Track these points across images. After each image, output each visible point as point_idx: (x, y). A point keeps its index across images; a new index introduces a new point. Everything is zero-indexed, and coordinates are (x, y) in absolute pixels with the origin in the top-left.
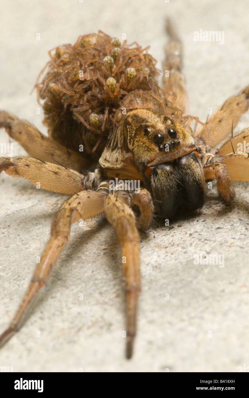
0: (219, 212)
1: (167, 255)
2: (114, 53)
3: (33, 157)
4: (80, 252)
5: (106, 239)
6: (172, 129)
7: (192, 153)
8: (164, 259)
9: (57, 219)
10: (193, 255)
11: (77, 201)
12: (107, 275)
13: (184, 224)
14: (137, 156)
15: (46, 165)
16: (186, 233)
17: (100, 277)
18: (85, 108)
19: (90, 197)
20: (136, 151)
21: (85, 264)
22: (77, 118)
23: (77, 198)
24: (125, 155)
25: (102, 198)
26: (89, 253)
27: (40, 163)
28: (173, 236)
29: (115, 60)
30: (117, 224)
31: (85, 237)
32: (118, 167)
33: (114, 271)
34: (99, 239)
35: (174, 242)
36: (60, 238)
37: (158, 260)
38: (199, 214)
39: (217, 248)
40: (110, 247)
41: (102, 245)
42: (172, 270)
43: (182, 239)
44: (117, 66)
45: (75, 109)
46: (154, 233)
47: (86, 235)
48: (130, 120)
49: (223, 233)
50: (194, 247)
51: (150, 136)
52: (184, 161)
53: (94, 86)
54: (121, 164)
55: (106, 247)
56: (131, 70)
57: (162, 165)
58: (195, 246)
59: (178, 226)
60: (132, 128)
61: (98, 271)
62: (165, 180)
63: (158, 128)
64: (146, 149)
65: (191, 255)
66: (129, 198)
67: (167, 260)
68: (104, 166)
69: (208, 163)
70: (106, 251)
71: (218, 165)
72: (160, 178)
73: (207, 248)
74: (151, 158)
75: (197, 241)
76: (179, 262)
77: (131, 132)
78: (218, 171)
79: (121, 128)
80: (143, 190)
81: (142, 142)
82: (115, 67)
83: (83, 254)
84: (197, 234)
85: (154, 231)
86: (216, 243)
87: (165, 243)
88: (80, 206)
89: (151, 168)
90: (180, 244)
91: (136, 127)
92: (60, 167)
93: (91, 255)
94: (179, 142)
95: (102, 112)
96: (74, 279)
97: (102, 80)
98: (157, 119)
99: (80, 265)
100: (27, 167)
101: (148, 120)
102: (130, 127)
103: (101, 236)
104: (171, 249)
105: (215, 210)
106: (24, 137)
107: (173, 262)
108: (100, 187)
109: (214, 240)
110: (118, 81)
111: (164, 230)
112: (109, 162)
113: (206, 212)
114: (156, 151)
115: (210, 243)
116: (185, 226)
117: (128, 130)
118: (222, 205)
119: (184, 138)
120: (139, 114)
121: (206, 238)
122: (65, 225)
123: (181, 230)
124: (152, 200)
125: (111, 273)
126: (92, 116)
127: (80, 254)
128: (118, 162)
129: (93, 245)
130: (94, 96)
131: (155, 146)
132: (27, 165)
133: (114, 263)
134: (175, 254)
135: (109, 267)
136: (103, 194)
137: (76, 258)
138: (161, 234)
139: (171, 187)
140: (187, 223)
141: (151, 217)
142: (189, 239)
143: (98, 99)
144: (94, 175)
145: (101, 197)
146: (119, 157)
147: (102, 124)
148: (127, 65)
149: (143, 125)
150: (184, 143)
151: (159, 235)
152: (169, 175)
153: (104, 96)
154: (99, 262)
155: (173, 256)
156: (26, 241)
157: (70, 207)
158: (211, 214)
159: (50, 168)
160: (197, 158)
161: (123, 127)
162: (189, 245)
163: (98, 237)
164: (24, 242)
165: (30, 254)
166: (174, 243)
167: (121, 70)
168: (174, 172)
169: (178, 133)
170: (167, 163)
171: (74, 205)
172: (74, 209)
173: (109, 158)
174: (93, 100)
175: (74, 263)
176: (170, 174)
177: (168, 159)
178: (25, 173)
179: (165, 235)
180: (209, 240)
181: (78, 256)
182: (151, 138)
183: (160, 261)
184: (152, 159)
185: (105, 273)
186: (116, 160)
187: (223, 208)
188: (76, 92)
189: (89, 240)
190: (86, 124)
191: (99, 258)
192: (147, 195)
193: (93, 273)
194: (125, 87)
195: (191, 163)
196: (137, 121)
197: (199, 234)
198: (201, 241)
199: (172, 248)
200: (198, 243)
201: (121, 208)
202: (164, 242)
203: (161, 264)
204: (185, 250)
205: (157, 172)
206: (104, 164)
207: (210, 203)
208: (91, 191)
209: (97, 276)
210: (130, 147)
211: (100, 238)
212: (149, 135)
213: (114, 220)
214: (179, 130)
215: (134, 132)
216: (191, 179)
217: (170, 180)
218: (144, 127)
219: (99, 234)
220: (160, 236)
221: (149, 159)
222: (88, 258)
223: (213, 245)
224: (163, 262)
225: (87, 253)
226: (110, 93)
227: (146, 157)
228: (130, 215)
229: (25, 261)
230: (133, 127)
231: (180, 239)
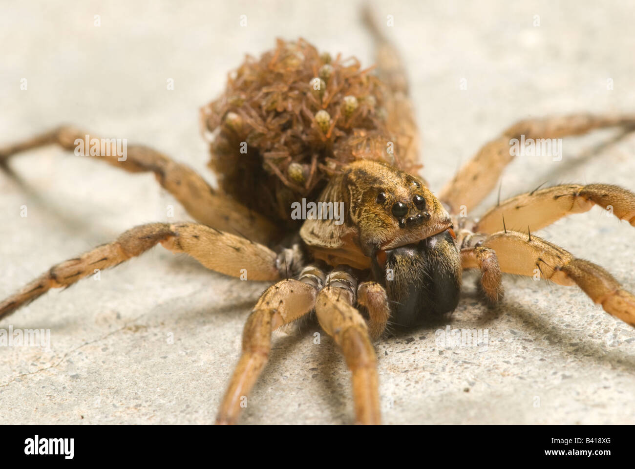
0: (479, 318)
1: (409, 385)
2: (325, 73)
3: (204, 224)
4: (276, 371)
5: (312, 353)
6: (419, 196)
7: (445, 232)
8: (405, 390)
9: (252, 327)
10: (448, 386)
11: (278, 298)
12: (322, 412)
13: (428, 335)
14: (366, 233)
15: (224, 238)
16: (434, 350)
17: (311, 415)
18: (282, 154)
19: (294, 291)
20: (364, 225)
21: (286, 392)
22: (270, 167)
23: (276, 293)
24: (346, 229)
25: (309, 291)
26: (291, 374)
27: (214, 234)
28: (414, 353)
29: (327, 83)
30: (344, 339)
31: (281, 349)
32: (333, 246)
33: (333, 406)
34: (302, 352)
35: (416, 363)
36: (256, 355)
37: (397, 391)
38: (450, 321)
39: (484, 376)
40: (321, 366)
41: (308, 363)
42: (419, 409)
43: (428, 358)
44: (330, 92)
45: (267, 155)
46: (384, 347)
47: (282, 344)
48: (353, 177)
49: (490, 352)
50: (449, 374)
51: (387, 204)
52: (434, 243)
53: (295, 121)
54: (339, 243)
55: (315, 366)
56: (350, 100)
57: (403, 249)
58: (450, 372)
59: (421, 338)
60: (357, 191)
61: (307, 405)
62: (406, 270)
63: (399, 194)
64: (380, 224)
65: (446, 385)
66: (351, 294)
67: (410, 393)
68: (310, 242)
69: (465, 245)
70: (315, 372)
71: (484, 250)
72: (400, 268)
73: (469, 375)
74: (386, 238)
75: (451, 364)
76: (429, 396)
77: (356, 196)
78: (484, 260)
79: (338, 188)
80: (376, 286)
81: (373, 213)
82: (326, 94)
83: (282, 375)
84: (450, 352)
85: (384, 344)
86: (482, 368)
87: (404, 364)
88: (283, 306)
89: (386, 252)
90: (427, 366)
91: (364, 189)
92: (243, 240)
93: (294, 377)
94: (429, 216)
95: (307, 161)
96: (274, 416)
97: (308, 113)
98: (397, 180)
99: (278, 393)
100: (195, 240)
101: (383, 180)
102: (354, 188)
103: (305, 347)
104: (415, 374)
105: (473, 315)
106: (184, 190)
107: (420, 396)
108: (303, 274)
109: (478, 364)
110: (332, 117)
111: (400, 344)
112: (318, 237)
113: (460, 317)
114: (394, 228)
115: (472, 367)
116: (431, 338)
117: (350, 193)
118: (483, 308)
119: (436, 208)
120: (367, 169)
121: (465, 359)
122: (264, 336)
123: (425, 345)
124: (388, 301)
125: (328, 408)
126: (293, 167)
127: (276, 376)
128: (334, 239)
129: (294, 361)
130: (295, 138)
131: (394, 220)
132: (196, 237)
133: (330, 392)
134: (422, 383)
135: (324, 399)
136: (310, 285)
137: (272, 381)
138: (396, 350)
139: (415, 282)
140: (432, 334)
141: (384, 325)
142: (440, 359)
143: (302, 142)
144: (292, 253)
145: (307, 290)
146: (335, 232)
147: (306, 180)
148: (343, 92)
149: (375, 188)
150: (436, 217)
151: (392, 351)
152: (412, 264)
153: (311, 138)
154: (308, 389)
155: (418, 386)
156: (191, 350)
157: (268, 308)
158: (467, 320)
159: (229, 242)
160: (452, 240)
161: (342, 186)
162: (441, 369)
163: (301, 348)
164: (188, 351)
165: (201, 372)
166: (417, 365)
167: (336, 99)
168: (420, 260)
169: (428, 201)
170: (410, 246)
171: (274, 304)
172: (274, 311)
173: (319, 232)
174: (294, 143)
175: (270, 390)
176: (414, 262)
177: (412, 239)
178: (192, 248)
179: (402, 352)
180: (469, 363)
181: (274, 378)
182: (387, 208)
183: (400, 393)
184: (389, 239)
185: (318, 408)
186: (330, 235)
187: (484, 313)
188: (269, 130)
189: (287, 353)
190: (283, 178)
191: (306, 383)
192: (381, 294)
193: (301, 408)
194: (341, 125)
195: (445, 247)
196: (366, 180)
197: (454, 353)
198: (458, 364)
199: (415, 372)
200: (455, 367)
201: (347, 314)
202: (401, 362)
203: (401, 399)
204: (435, 378)
205: (395, 258)
206: (310, 239)
207: (464, 303)
208: (294, 280)
209: (307, 412)
210: (355, 218)
211: (304, 350)
212: (385, 204)
213: (338, 333)
214: (429, 198)
215: (361, 197)
216: (444, 270)
217: (414, 272)
218: (377, 190)
219: (301, 344)
220: (394, 353)
221: (384, 239)
222: (290, 382)
223: (477, 371)
224: (404, 395)
225: (288, 374)
226: (321, 134)
227: (380, 236)
228: (361, 326)
229: (194, 382)
230: (359, 188)
231: (426, 359)
